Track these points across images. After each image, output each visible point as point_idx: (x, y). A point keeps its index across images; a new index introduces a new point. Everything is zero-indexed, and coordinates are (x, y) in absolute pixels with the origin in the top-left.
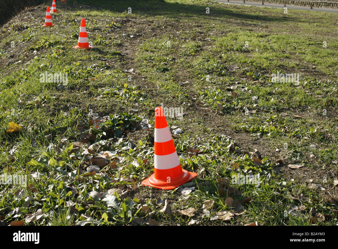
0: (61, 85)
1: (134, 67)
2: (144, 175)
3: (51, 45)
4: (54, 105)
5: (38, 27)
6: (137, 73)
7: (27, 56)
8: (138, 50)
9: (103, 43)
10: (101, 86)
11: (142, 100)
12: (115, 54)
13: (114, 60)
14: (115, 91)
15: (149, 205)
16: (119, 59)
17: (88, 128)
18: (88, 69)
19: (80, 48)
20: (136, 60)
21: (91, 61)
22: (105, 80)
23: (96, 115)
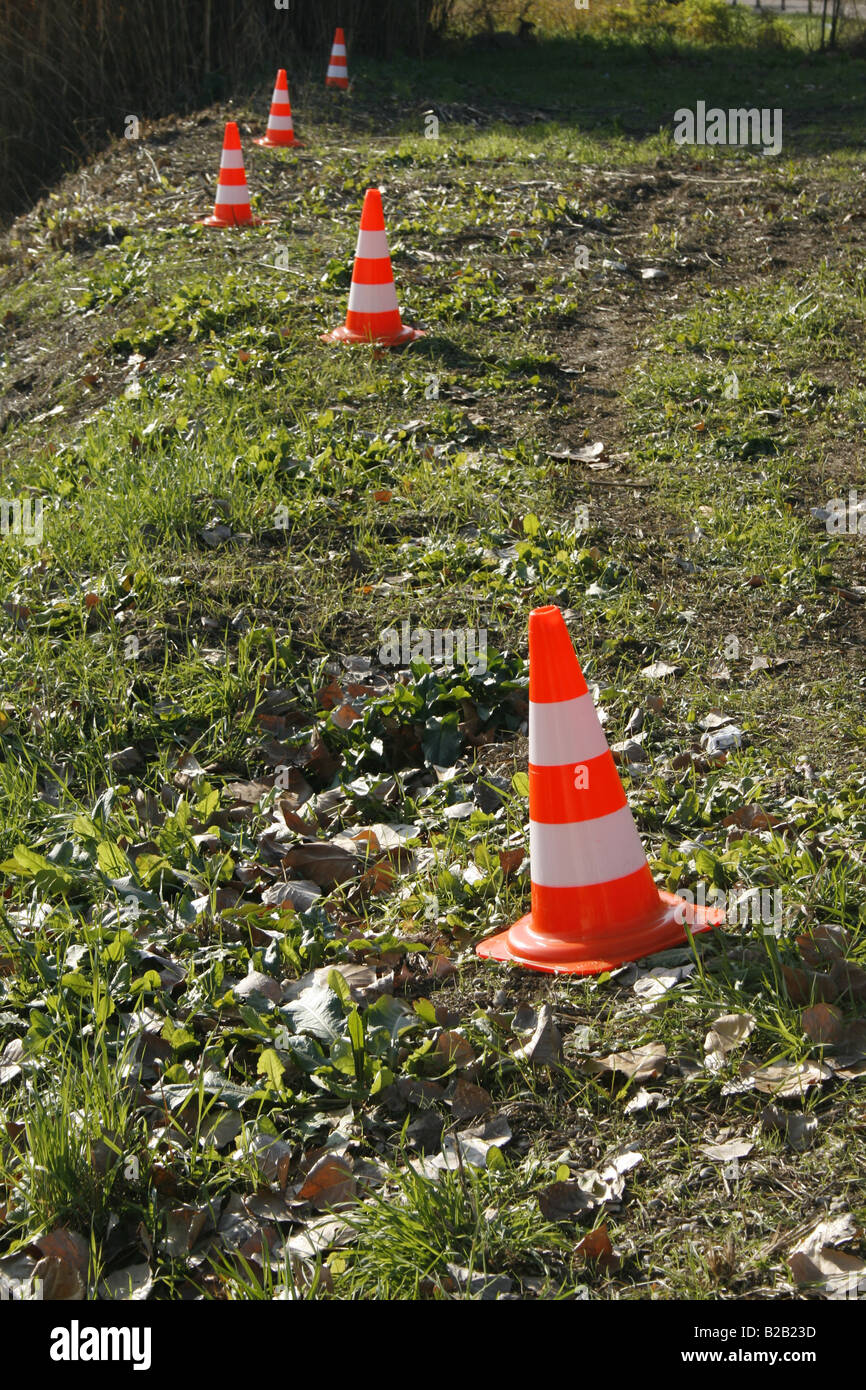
0: (220, 523)
1: (611, 435)
2: (496, 916)
3: (214, 325)
4: (169, 618)
5: (174, 230)
6: (614, 466)
7: (92, 381)
8: (652, 345)
9: (482, 310)
10: (414, 529)
11: (594, 596)
12: (526, 367)
13: (518, 400)
14: (478, 551)
15: (477, 1032)
16: (540, 396)
17: (306, 721)
18: (375, 444)
19: (353, 341)
20: (626, 400)
21: (401, 405)
22: (440, 501)
23: (362, 663)
